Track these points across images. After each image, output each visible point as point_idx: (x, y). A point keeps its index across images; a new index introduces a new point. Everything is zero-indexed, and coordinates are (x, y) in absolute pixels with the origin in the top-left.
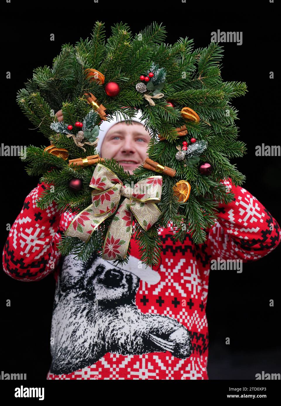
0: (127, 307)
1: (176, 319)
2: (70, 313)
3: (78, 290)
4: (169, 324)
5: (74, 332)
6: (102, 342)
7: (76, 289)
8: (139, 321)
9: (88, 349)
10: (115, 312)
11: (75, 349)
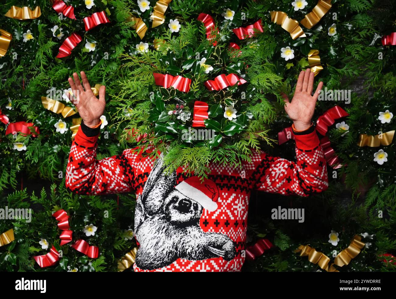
0: (194, 227)
1: (227, 235)
2: (156, 230)
3: (160, 214)
4: (223, 238)
5: (157, 243)
6: (175, 251)
7: (159, 213)
8: (201, 237)
9: (165, 255)
10: (185, 230)
11: (157, 254)
